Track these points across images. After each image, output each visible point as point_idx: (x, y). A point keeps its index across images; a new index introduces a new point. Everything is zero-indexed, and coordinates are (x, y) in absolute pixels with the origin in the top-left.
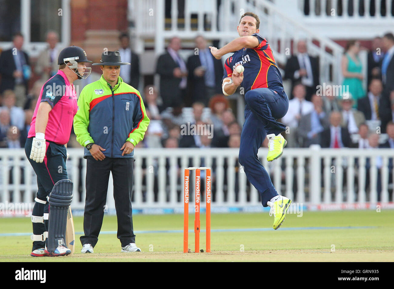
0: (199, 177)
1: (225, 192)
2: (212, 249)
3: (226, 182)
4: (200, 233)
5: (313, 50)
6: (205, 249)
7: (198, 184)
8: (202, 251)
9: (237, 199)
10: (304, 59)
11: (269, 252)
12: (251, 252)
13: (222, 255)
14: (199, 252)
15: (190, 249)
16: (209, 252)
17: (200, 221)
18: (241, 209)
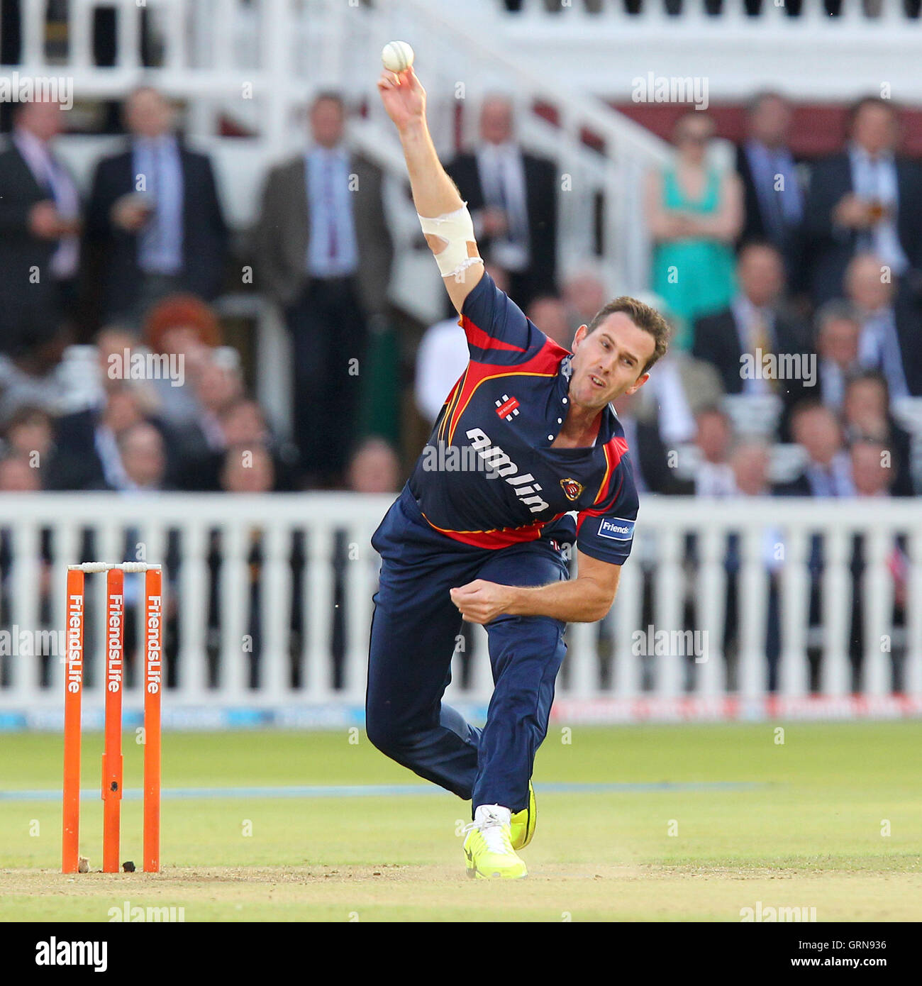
0: (120, 597)
1: (213, 656)
2: (164, 859)
3: (214, 618)
4: (122, 802)
6: (139, 862)
7: (116, 625)
8: (129, 867)
9: (254, 680)
10: (501, 167)
11: (371, 872)
12: (306, 870)
13: (202, 883)
14: (117, 871)
15: (85, 861)
16: (156, 871)
17: (121, 757)
18: (267, 717)
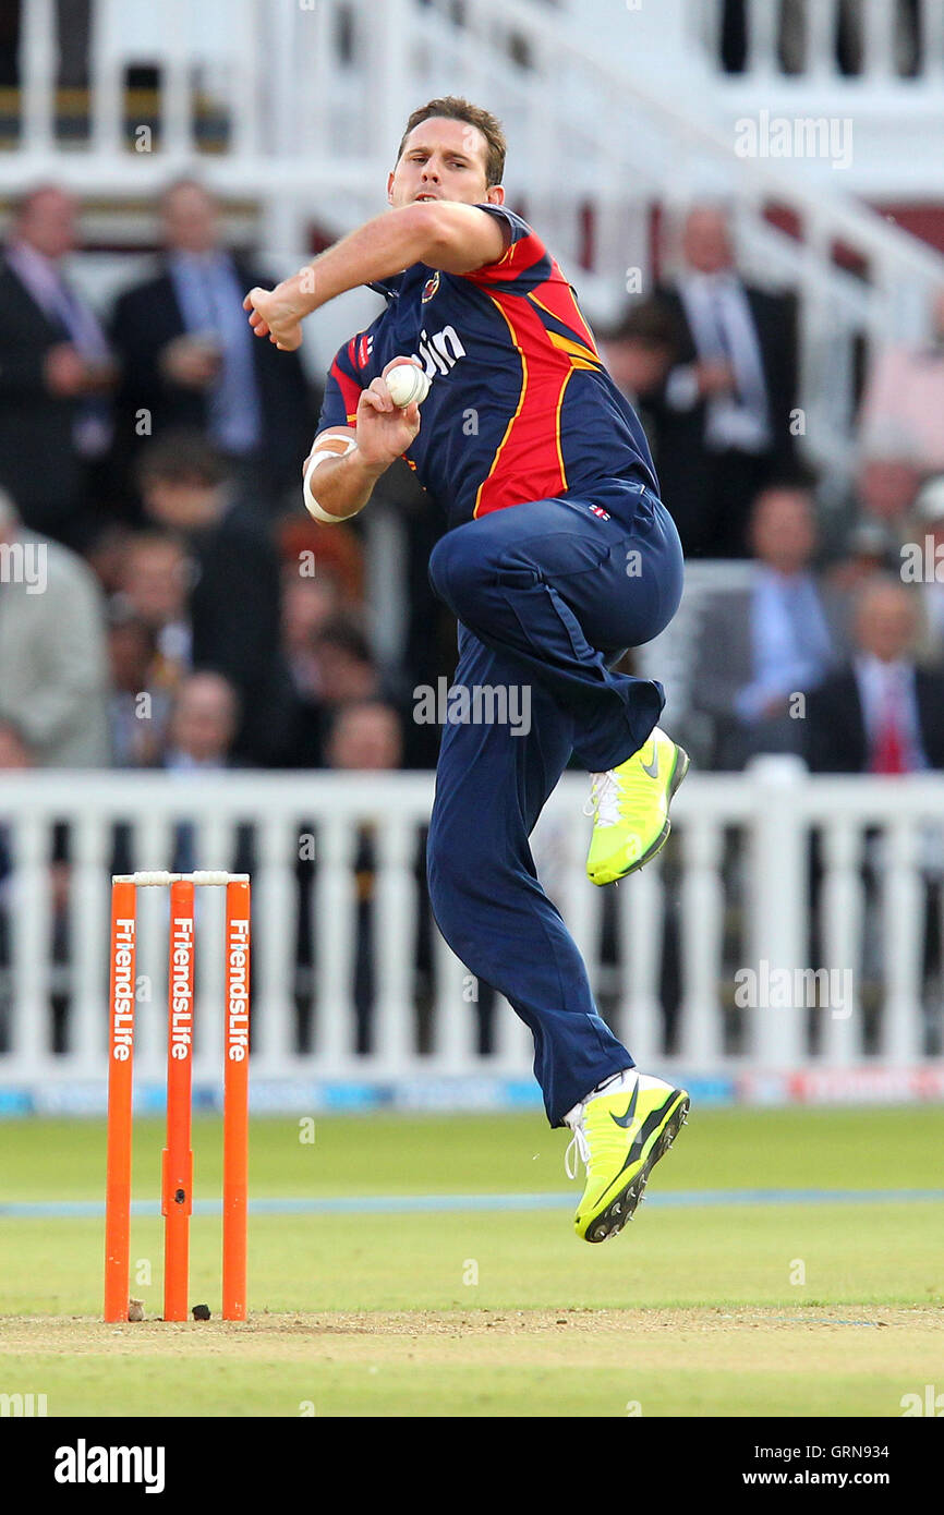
0: (189, 921)
1: (304, 1007)
2: (252, 1301)
3: (305, 950)
4: (192, 1219)
5: (768, 258)
6: (215, 1304)
7: (184, 962)
8: (202, 1313)
9: (364, 1042)
11: (553, 1320)
12: (458, 1317)
13: (310, 1336)
14: (185, 1320)
15: (137, 1304)
16: (241, 1319)
17: (190, 1154)
18: (384, 1096)
